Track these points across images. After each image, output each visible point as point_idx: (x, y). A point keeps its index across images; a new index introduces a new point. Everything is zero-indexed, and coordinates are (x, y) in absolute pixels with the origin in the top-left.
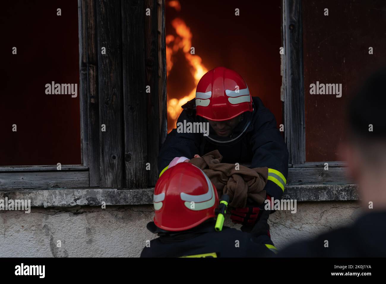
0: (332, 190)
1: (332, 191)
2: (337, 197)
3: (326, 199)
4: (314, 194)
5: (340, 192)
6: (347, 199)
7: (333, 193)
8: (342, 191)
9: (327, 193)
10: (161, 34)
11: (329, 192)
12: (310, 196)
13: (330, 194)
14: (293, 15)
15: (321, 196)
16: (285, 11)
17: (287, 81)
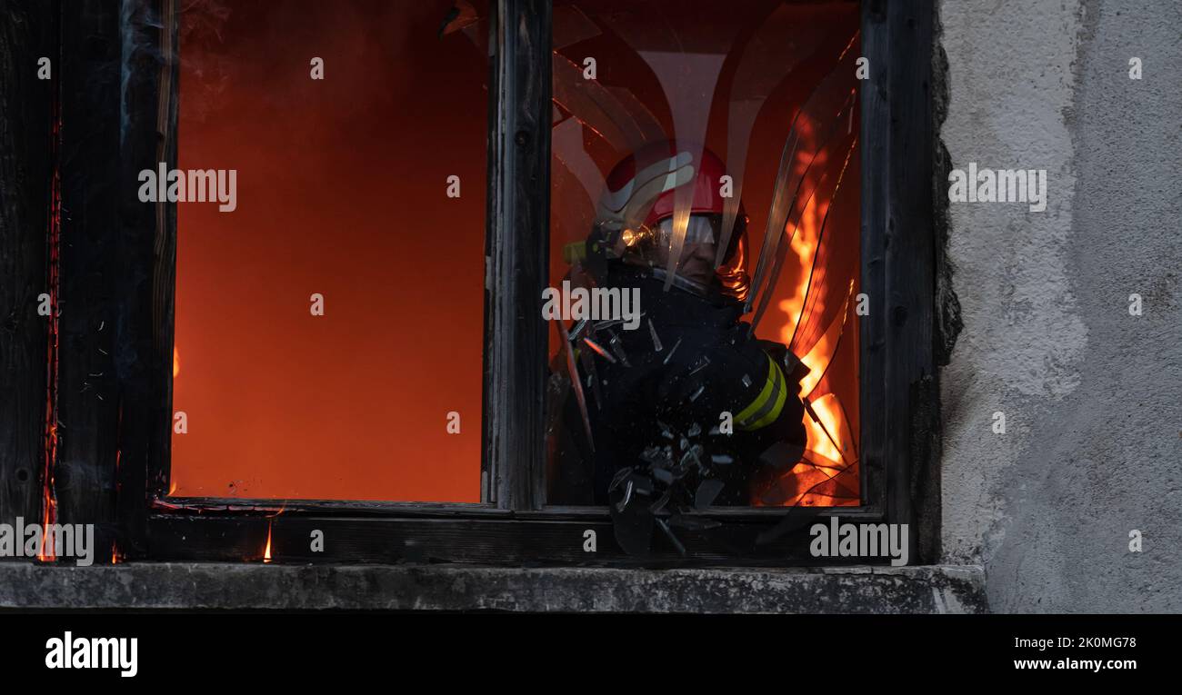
0: (629, 583)
1: (629, 587)
2: (643, 604)
3: (612, 607)
4: (581, 593)
5: (650, 589)
6: (669, 609)
7: (632, 592)
8: (657, 589)
9: (616, 592)
10: (166, 139)
11: (621, 589)
12: (570, 599)
13: (624, 595)
14: (525, 107)
15: (599, 600)
16: (504, 94)
17: (505, 284)
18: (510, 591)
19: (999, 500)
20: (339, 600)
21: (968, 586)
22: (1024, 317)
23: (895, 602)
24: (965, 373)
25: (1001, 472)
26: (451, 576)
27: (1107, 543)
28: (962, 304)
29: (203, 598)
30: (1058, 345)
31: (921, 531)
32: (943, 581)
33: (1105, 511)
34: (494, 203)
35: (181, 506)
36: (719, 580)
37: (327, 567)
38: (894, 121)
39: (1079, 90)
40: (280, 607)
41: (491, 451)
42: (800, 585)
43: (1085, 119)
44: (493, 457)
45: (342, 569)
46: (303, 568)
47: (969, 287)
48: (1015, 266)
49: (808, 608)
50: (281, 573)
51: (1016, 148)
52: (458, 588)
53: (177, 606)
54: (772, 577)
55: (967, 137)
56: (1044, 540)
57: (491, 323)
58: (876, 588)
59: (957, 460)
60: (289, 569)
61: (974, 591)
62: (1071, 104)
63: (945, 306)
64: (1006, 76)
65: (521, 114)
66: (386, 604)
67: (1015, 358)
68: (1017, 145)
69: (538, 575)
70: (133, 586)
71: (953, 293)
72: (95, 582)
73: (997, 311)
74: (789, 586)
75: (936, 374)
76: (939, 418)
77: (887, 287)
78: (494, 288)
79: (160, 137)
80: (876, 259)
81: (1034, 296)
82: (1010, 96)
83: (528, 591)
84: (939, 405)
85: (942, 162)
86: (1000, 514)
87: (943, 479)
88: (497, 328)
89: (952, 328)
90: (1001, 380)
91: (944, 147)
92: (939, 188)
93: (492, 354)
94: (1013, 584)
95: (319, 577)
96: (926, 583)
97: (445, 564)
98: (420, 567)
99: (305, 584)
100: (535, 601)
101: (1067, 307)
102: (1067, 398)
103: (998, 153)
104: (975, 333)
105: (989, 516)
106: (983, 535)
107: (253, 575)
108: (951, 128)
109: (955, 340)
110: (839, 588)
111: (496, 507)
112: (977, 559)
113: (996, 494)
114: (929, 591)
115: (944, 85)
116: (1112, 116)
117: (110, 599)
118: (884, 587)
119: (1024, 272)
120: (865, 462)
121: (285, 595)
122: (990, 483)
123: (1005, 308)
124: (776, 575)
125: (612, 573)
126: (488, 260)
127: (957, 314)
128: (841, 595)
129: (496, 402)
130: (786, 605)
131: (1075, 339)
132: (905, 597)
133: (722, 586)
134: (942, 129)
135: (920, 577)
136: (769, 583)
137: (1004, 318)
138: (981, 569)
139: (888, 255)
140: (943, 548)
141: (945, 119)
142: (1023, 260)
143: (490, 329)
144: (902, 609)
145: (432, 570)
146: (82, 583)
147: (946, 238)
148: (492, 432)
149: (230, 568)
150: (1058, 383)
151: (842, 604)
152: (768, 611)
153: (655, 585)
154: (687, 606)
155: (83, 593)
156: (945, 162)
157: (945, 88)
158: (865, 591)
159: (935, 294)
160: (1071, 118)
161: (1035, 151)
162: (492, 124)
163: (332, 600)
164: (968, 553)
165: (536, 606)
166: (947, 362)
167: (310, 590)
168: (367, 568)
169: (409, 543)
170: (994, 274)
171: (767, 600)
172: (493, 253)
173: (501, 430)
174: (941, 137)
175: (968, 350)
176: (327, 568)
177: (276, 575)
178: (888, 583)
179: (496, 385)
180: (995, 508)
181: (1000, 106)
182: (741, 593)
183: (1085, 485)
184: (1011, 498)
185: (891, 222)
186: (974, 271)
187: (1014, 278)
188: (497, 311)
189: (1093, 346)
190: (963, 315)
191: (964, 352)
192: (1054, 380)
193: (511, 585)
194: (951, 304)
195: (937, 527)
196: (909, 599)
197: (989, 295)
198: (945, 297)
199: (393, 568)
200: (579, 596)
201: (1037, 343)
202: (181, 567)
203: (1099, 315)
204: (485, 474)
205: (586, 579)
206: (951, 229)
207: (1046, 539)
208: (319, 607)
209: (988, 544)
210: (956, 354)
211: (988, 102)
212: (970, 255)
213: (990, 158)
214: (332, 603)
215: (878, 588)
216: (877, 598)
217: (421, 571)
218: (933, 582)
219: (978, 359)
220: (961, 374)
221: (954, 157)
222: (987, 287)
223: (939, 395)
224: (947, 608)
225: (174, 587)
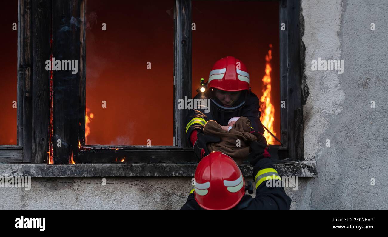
10: (83, 44)
14: (184, 33)
16: (178, 29)
17: (179, 83)
18: (182, 171)
19: (320, 143)
20: (134, 174)
21: (312, 167)
22: (326, 91)
23: (291, 172)
24: (310, 107)
25: (320, 135)
26: (165, 166)
27: (351, 155)
28: (309, 88)
29: (95, 174)
30: (336, 99)
31: (298, 152)
32: (304, 166)
33: (350, 146)
34: (176, 61)
35: (88, 148)
37: (130, 164)
38: (289, 36)
39: (341, 26)
40: (117, 176)
41: (176, 131)
43: (343, 34)
44: (176, 133)
45: (134, 165)
46: (123, 165)
47: (311, 83)
48: (324, 76)
50: (117, 166)
51: (324, 43)
52: (167, 170)
53: (88, 176)
55: (310, 40)
56: (333, 154)
59: (308, 132)
60: (119, 165)
61: (313, 169)
62: (339, 30)
63: (304, 88)
64: (321, 22)
65: (183, 35)
66: (147, 175)
67: (324, 102)
68: (324, 42)
69: (190, 166)
70: (75, 170)
71: (306, 84)
72: (64, 170)
73: (319, 89)
75: (302, 107)
76: (303, 120)
77: (287, 83)
78: (176, 85)
79: (81, 43)
80: (285, 75)
81: (329, 85)
82: (322, 28)
83: (187, 170)
84: (303, 116)
86: (321, 147)
87: (304, 137)
88: (177, 96)
89: (306, 94)
90: (320, 109)
91: (303, 43)
92: (302, 55)
93: (176, 103)
94: (324, 167)
95: (128, 167)
96: (300, 167)
97: (163, 163)
98: (156, 164)
99: (124, 169)
100: (189, 173)
101: (339, 88)
102: (339, 114)
103: (318, 44)
104: (313, 96)
105: (317, 147)
106: (316, 153)
107: (109, 166)
108: (305, 37)
109: (307, 98)
111: (177, 147)
112: (314, 160)
113: (319, 141)
114: (300, 169)
115: (303, 25)
116: (351, 34)
117: (68, 174)
119: (327, 78)
120: (282, 133)
121: (118, 172)
122: (317, 138)
123: (321, 88)
126: (174, 77)
127: (308, 90)
129: (177, 117)
131: (341, 97)
132: (294, 171)
134: (303, 38)
135: (298, 165)
137: (321, 91)
138: (315, 162)
139: (288, 74)
140: (305, 157)
141: (303, 35)
142: (326, 75)
143: (175, 96)
144: (293, 174)
146: (60, 170)
147: (304, 69)
148: (176, 126)
149: (102, 165)
150: (337, 109)
155: (61, 173)
156: (303, 47)
158: (282, 170)
159: (301, 85)
160: (339, 34)
161: (329, 44)
162: (175, 38)
164: (312, 158)
165: (189, 174)
166: (305, 104)
167: (125, 171)
168: (141, 164)
169: (153, 157)
170: (318, 79)
172: (176, 75)
173: (179, 125)
174: (302, 40)
175: (311, 100)
178: (289, 167)
179: (177, 112)
180: (319, 145)
181: (319, 31)
182: (247, 170)
183: (345, 138)
184: (324, 142)
185: (288, 65)
186: (312, 78)
187: (324, 80)
188: (177, 91)
189: (346, 99)
190: (309, 91)
191: (309, 101)
192: (335, 109)
193: (182, 169)
194: (306, 88)
195: (303, 151)
196: (295, 171)
197: (316, 85)
198: (304, 86)
199: (148, 164)
201: (330, 98)
202: (88, 165)
203: (348, 90)
204: (174, 138)
206: (306, 66)
207: (334, 154)
208: (128, 176)
209: (317, 155)
210: (307, 102)
211: (316, 30)
212: (311, 74)
213: (316, 46)
214: (131, 175)
215: (286, 168)
216: (286, 171)
217: (156, 165)
218: (302, 166)
219: (314, 103)
220: (309, 107)
221: (306, 46)
222: (316, 83)
223: (303, 114)
224: (306, 174)
225: (87, 171)
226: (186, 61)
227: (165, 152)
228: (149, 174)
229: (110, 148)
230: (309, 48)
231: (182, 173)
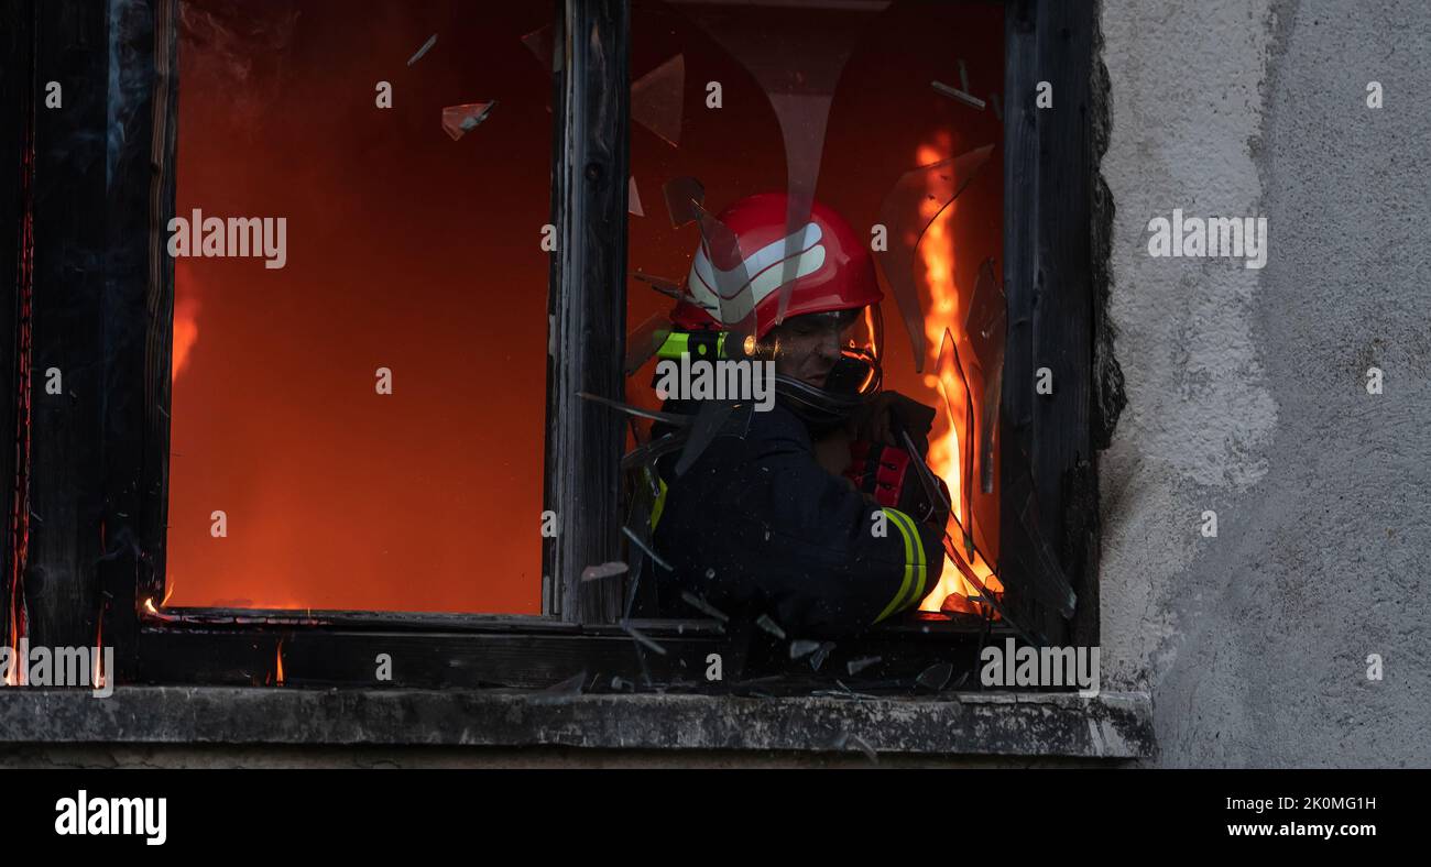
0: (720, 713)
1: (722, 717)
2: (738, 738)
3: (700, 742)
4: (663, 725)
5: (746, 720)
6: (769, 744)
7: (724, 723)
8: (754, 719)
9: (705, 723)
10: (162, 172)
11: (711, 720)
12: (650, 732)
13: (714, 728)
14: (597, 133)
15: (684, 734)
16: (571, 117)
17: (572, 349)
18: (576, 722)
19: (1169, 612)
20: (370, 733)
21: (1131, 718)
22: (1200, 391)
23: (1042, 736)
24: (1130, 459)
25: (1171, 579)
26: (505, 703)
27: (1300, 664)
28: (1126, 377)
29: (204, 731)
30: (1241, 425)
32: (1101, 711)
33: (1297, 627)
35: (177, 618)
36: (830, 709)
37: (355, 693)
38: (1044, 152)
39: (1268, 116)
40: (299, 741)
41: (555, 552)
42: (928, 717)
43: (1276, 150)
44: (557, 559)
45: (372, 694)
46: (326, 693)
47: (1134, 354)
48: (1190, 329)
49: (937, 744)
50: (299, 699)
51: (1192, 185)
52: (513, 718)
53: (173, 740)
54: (893, 706)
55: (1132, 172)
56: (1223, 662)
57: (555, 397)
58: (1020, 719)
59: (1118, 564)
60: (309, 695)
61: (1139, 724)
62: (1258, 133)
63: (1106, 377)
64: (1180, 98)
65: (592, 142)
66: (426, 738)
67: (1190, 440)
68: (1192, 181)
69: (611, 702)
70: (119, 714)
71: (1115, 362)
72: (73, 710)
73: (1168, 382)
74: (915, 716)
75: (1094, 459)
76: (1097, 514)
78: (559, 354)
79: (154, 169)
80: (1022, 319)
81: (1213, 364)
82: (1185, 123)
83: (598, 722)
84: (1098, 497)
85: (1102, 202)
86: (1170, 631)
87: (1102, 587)
88: (563, 401)
89: (1113, 404)
90: (1172, 467)
91: (1105, 185)
92: (1098, 234)
93: (555, 434)
94: (1186, 714)
95: (345, 704)
96: (1080, 714)
97: (498, 689)
98: (467, 692)
99: (328, 714)
101: (1252, 378)
102: (1251, 489)
103: (1170, 192)
104: (1141, 410)
105: (1156, 631)
106: (1150, 656)
107: (266, 702)
108: (1113, 160)
109: (1118, 418)
110: (975, 719)
111: (560, 620)
112: (1142, 684)
113: (1166, 606)
114: (1084, 723)
115: (1105, 110)
116: (1308, 148)
117: (91, 730)
118: (1030, 718)
119: (1201, 336)
121: (303, 727)
122: (1158, 593)
123: (1177, 380)
124: (899, 703)
125: (699, 700)
126: (552, 319)
127: (1120, 386)
128: (977, 728)
129: (560, 492)
130: (911, 740)
131: (1263, 417)
132: (1055, 730)
133: (833, 716)
134: (1102, 161)
135: (1073, 706)
136: (891, 713)
137: (1177, 392)
138: (1147, 696)
139: (1036, 315)
141: (1106, 150)
142: (1200, 321)
143: (554, 402)
144: (1051, 747)
145: (481, 696)
146: (57, 710)
147: (1106, 295)
149: (237, 693)
150: (1242, 470)
151: (978, 739)
152: (889, 747)
153: (753, 715)
154: (791, 741)
155: (59, 723)
156: (1105, 202)
157: (1107, 113)
158: (1006, 723)
159: (1092, 363)
160: (1258, 150)
161: (1215, 189)
162: (557, 154)
163: (361, 733)
164: (1131, 677)
165: (608, 740)
166: (1107, 445)
167: (334, 721)
168: (403, 693)
169: (454, 663)
170: (1163, 338)
171: (888, 733)
172: (557, 311)
173: (566, 527)
174: (1101, 171)
175: (1133, 431)
176: (355, 695)
177: (293, 702)
178: (1035, 713)
179: (560, 472)
180: (1164, 622)
181: (1172, 135)
182: (856, 725)
183: (1273, 595)
184: (1184, 611)
185: (1040, 274)
186: (1139, 335)
187: (1189, 343)
188: (563, 382)
189: (1283, 427)
190: (1127, 388)
191: (1127, 432)
192: (1236, 467)
193: (579, 715)
194: (1112, 375)
197: (1158, 364)
198: (1106, 367)
199: (434, 693)
200: (660, 729)
201: (1215, 423)
202: (177, 692)
203: (1291, 389)
204: (547, 580)
205: (669, 707)
206: (1113, 284)
207: (1226, 660)
208: (345, 742)
209: (1155, 666)
210: (1118, 436)
211: (1159, 129)
212: (1135, 316)
213: (1160, 199)
214: (360, 736)
215: (1022, 720)
216: (1021, 732)
217: (469, 698)
218: (1089, 711)
219: (1145, 442)
220: (1124, 459)
221: (1117, 196)
222: (1156, 355)
223: (1097, 486)
224: (1105, 744)
225: (169, 716)
226: (601, 251)
227: (504, 639)
228: (434, 737)
229: (269, 621)
230: (1131, 207)
231: (579, 733)
